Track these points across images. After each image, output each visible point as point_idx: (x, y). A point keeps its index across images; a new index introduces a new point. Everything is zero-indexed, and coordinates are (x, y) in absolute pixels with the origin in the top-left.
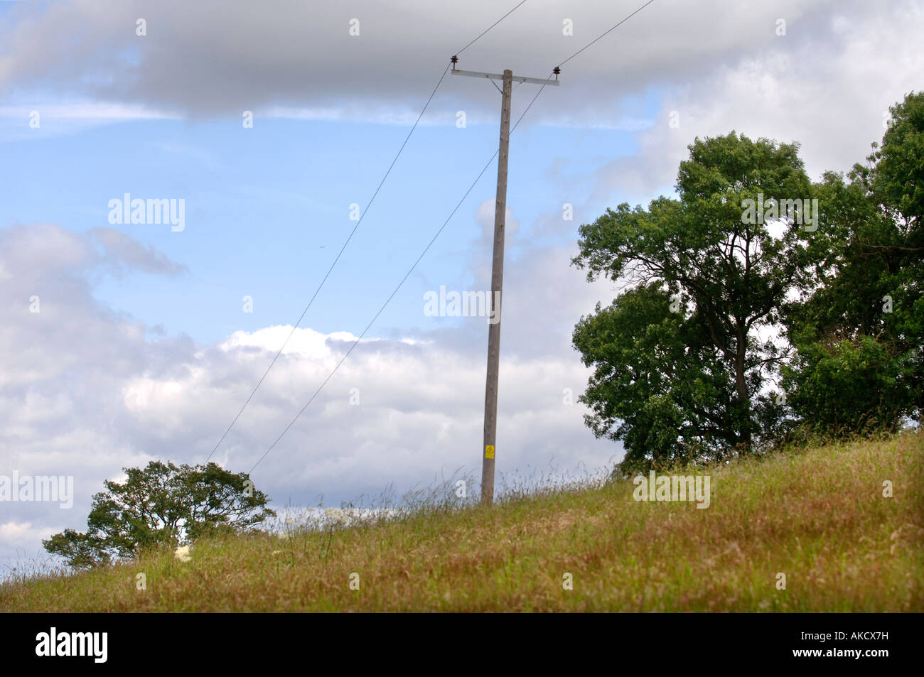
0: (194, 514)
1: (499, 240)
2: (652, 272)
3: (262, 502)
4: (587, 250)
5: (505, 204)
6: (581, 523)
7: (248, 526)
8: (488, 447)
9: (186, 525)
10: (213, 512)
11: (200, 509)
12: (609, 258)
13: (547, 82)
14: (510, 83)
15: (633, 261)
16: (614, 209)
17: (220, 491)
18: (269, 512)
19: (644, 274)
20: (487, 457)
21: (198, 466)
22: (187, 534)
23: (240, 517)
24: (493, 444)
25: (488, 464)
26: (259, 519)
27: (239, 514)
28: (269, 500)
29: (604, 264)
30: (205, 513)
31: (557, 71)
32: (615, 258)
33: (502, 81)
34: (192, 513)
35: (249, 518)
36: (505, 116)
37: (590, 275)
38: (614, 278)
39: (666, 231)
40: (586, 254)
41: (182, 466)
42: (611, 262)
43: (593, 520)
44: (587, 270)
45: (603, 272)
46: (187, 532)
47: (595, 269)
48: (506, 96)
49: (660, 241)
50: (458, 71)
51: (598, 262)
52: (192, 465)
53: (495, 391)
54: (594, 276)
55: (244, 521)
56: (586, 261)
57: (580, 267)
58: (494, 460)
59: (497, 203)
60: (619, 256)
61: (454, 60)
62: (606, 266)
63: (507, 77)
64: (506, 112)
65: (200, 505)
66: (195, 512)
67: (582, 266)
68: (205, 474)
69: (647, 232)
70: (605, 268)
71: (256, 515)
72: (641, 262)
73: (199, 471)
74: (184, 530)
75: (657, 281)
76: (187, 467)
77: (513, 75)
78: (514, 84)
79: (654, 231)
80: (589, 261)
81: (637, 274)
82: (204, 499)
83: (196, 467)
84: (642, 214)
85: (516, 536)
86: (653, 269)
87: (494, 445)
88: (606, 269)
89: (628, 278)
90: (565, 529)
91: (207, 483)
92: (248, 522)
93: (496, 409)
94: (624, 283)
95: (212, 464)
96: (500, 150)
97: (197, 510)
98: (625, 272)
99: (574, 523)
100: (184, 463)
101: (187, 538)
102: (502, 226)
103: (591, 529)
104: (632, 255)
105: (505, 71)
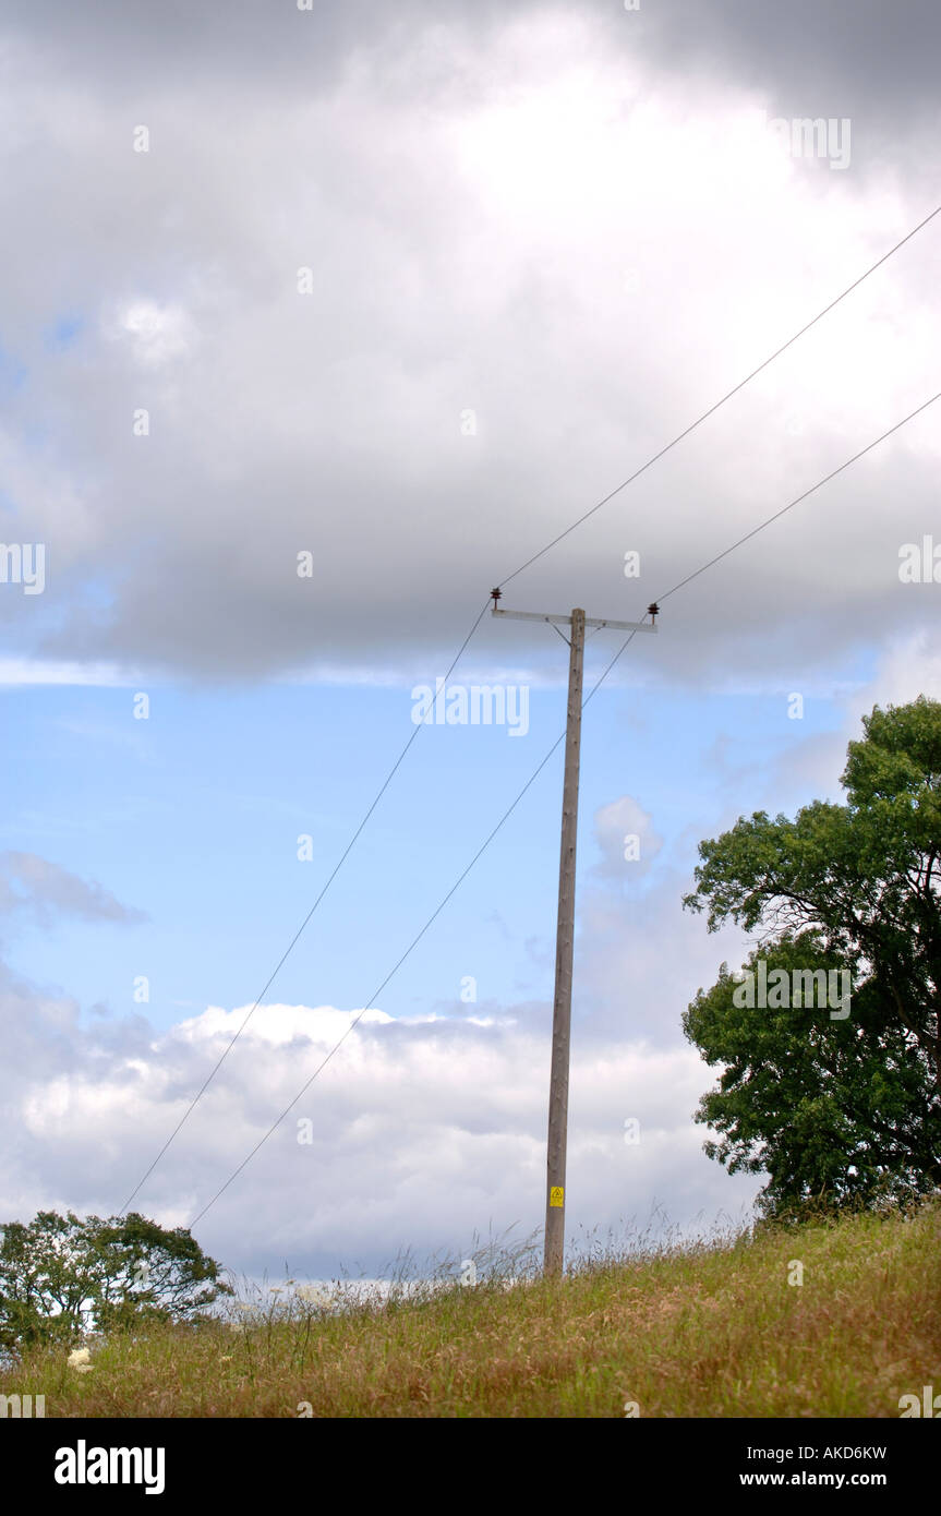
0: (107, 1293)
1: (567, 871)
2: (806, 915)
3: (212, 1273)
4: (707, 881)
5: (576, 817)
6: (694, 1309)
7: (190, 1311)
8: (553, 1189)
9: (94, 1309)
10: (136, 1288)
11: (115, 1284)
12: (739, 895)
13: (636, 627)
14: (582, 629)
15: (777, 897)
16: (748, 818)
17: (147, 1257)
18: (222, 1288)
19: (793, 918)
20: (551, 1205)
21: (113, 1218)
22: (95, 1323)
23: (178, 1296)
24: (562, 1184)
25: (554, 1215)
26: (208, 1298)
27: (176, 1292)
28: (221, 1270)
29: (732, 904)
30: (124, 1290)
31: (653, 610)
32: (749, 894)
33: (570, 626)
34: (104, 1290)
35: (191, 1298)
36: (574, 680)
37: (711, 922)
38: (748, 926)
39: (826, 851)
40: (704, 889)
41: (89, 1218)
42: (742, 902)
43: (712, 1305)
44: (706, 913)
45: (730, 917)
46: (95, 1319)
47: (720, 912)
48: (576, 649)
49: (817, 868)
50: (502, 611)
51: (723, 902)
52: (104, 1216)
53: (563, 1103)
54: (718, 922)
55: (184, 1303)
56: (704, 899)
57: (696, 910)
58: (563, 1209)
59: (565, 814)
60: (755, 891)
61: (496, 594)
62: (736, 906)
63: (578, 620)
64: (576, 674)
65: (116, 1279)
66: (109, 1290)
67: (699, 908)
68: (122, 1231)
69: (796, 853)
70: (733, 911)
71: (204, 1293)
72: (787, 899)
73: (114, 1226)
74: (91, 1317)
75: (814, 930)
76: (96, 1220)
77: (587, 616)
78: (588, 630)
79: (809, 852)
80: (710, 899)
81: (783, 918)
82: (120, 1269)
83: (110, 1221)
84: (787, 828)
85: (593, 1330)
86: (807, 911)
87: (564, 1188)
88: (735, 911)
89: (769, 924)
90: (669, 1318)
91: (126, 1244)
92: (189, 1304)
93: (566, 1130)
94: (764, 933)
95: (134, 1215)
96: (567, 732)
97: (111, 1286)
98: (765, 916)
99: (682, 1309)
100: (92, 1214)
101: (96, 1328)
102: (571, 850)
103: (708, 1318)
104: (777, 890)
105: (574, 611)
